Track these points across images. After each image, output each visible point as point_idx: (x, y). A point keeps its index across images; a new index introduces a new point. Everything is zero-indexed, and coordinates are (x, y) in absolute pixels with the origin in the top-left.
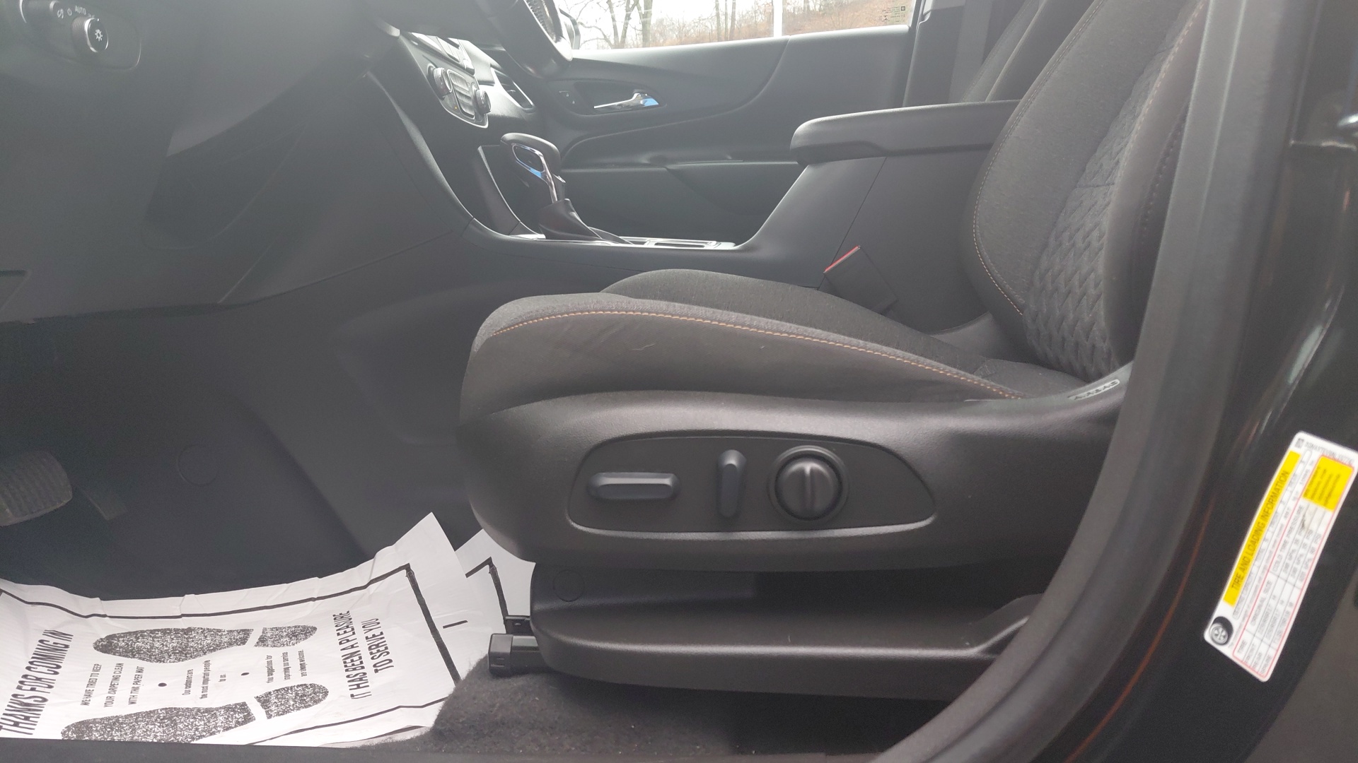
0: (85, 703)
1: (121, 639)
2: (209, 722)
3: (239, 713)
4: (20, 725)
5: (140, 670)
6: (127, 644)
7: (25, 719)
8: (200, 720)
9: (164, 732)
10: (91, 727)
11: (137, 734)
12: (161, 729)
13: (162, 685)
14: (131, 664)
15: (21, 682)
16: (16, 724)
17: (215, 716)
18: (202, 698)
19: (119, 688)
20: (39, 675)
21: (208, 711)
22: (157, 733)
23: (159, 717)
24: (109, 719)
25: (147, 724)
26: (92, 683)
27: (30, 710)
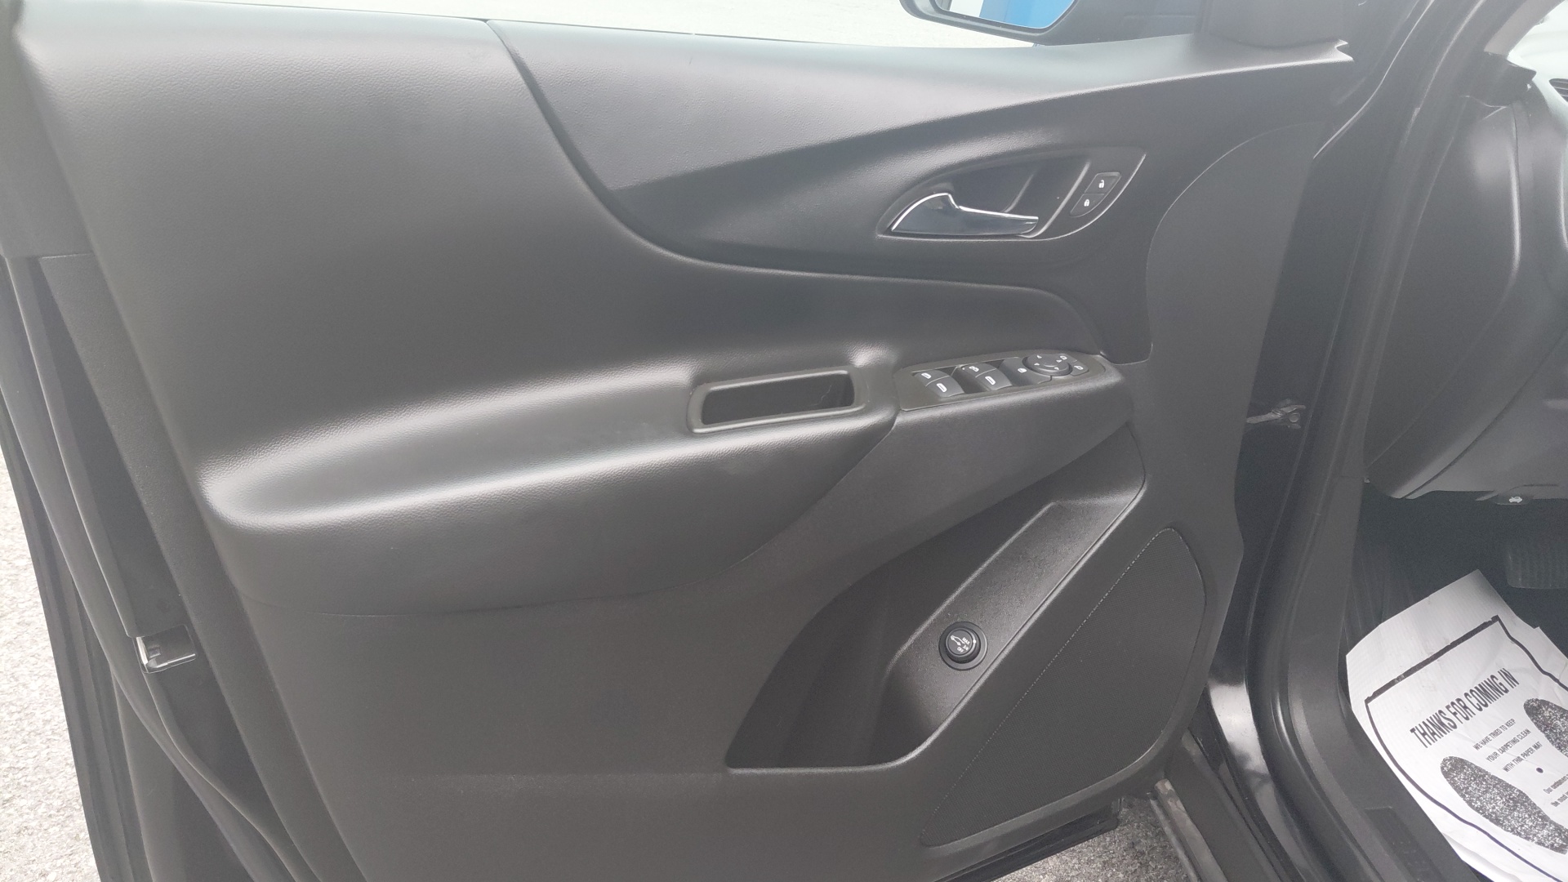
0: (1477, 747)
1: (1549, 710)
2: (1535, 827)
3: (1561, 839)
4: (1426, 736)
5: (1537, 746)
6: (1550, 717)
7: (1431, 734)
8: (1532, 821)
9: (1502, 809)
10: (1464, 768)
11: (1485, 796)
12: (1502, 805)
13: (1540, 770)
14: (1537, 735)
15: (1453, 703)
16: (1424, 734)
17: (1544, 826)
18: (1553, 804)
19: (1509, 750)
20: (1468, 704)
21: (1545, 818)
22: (1497, 806)
23: (1510, 795)
24: (1480, 770)
25: (1498, 794)
26: (1495, 734)
27: (1440, 729)
